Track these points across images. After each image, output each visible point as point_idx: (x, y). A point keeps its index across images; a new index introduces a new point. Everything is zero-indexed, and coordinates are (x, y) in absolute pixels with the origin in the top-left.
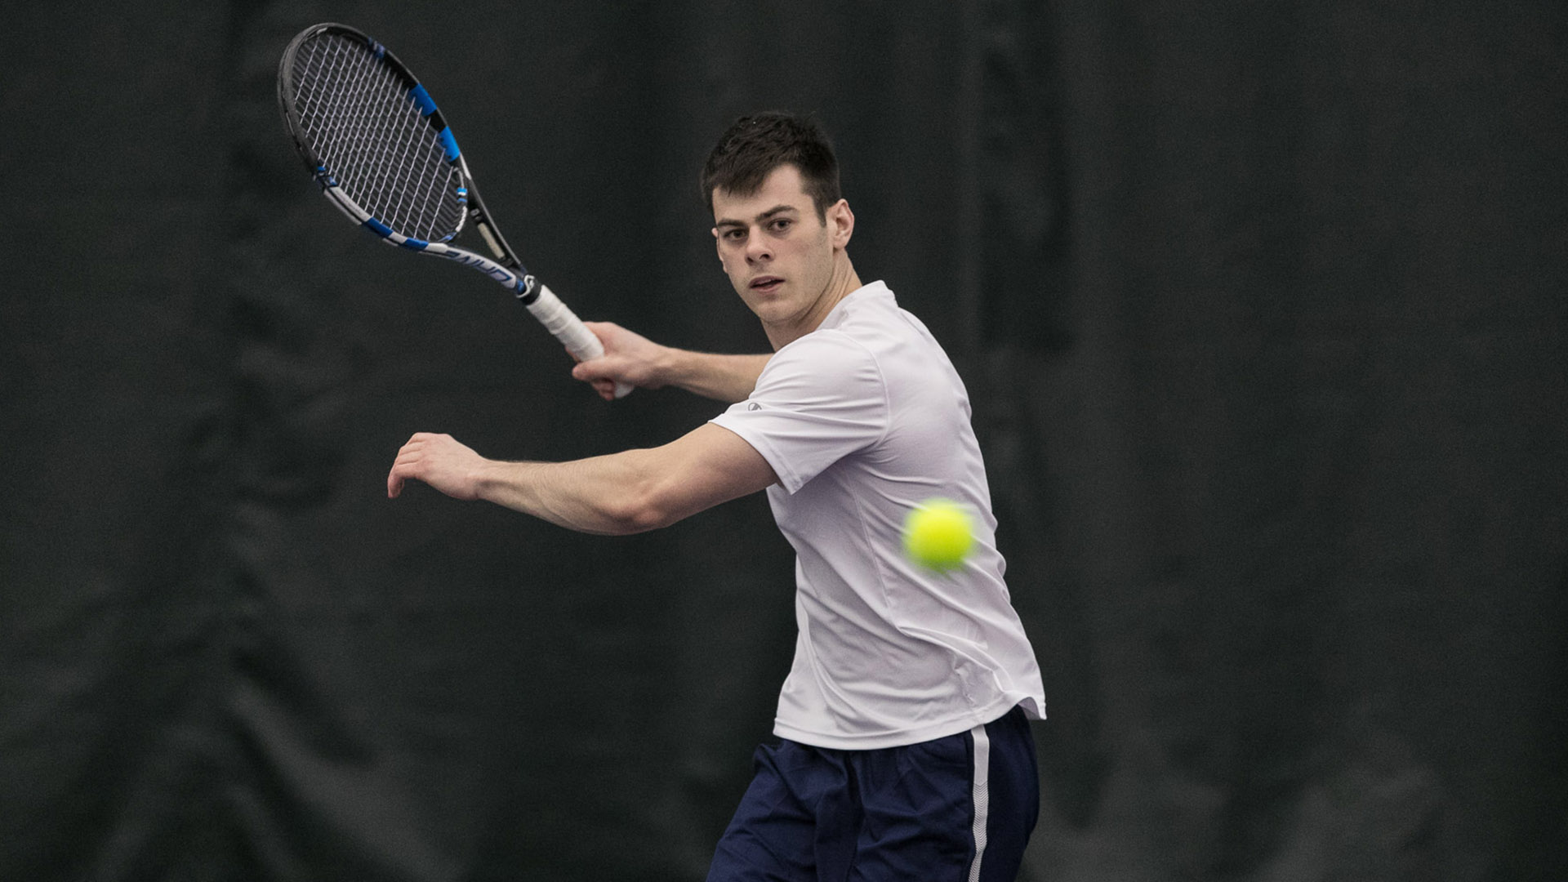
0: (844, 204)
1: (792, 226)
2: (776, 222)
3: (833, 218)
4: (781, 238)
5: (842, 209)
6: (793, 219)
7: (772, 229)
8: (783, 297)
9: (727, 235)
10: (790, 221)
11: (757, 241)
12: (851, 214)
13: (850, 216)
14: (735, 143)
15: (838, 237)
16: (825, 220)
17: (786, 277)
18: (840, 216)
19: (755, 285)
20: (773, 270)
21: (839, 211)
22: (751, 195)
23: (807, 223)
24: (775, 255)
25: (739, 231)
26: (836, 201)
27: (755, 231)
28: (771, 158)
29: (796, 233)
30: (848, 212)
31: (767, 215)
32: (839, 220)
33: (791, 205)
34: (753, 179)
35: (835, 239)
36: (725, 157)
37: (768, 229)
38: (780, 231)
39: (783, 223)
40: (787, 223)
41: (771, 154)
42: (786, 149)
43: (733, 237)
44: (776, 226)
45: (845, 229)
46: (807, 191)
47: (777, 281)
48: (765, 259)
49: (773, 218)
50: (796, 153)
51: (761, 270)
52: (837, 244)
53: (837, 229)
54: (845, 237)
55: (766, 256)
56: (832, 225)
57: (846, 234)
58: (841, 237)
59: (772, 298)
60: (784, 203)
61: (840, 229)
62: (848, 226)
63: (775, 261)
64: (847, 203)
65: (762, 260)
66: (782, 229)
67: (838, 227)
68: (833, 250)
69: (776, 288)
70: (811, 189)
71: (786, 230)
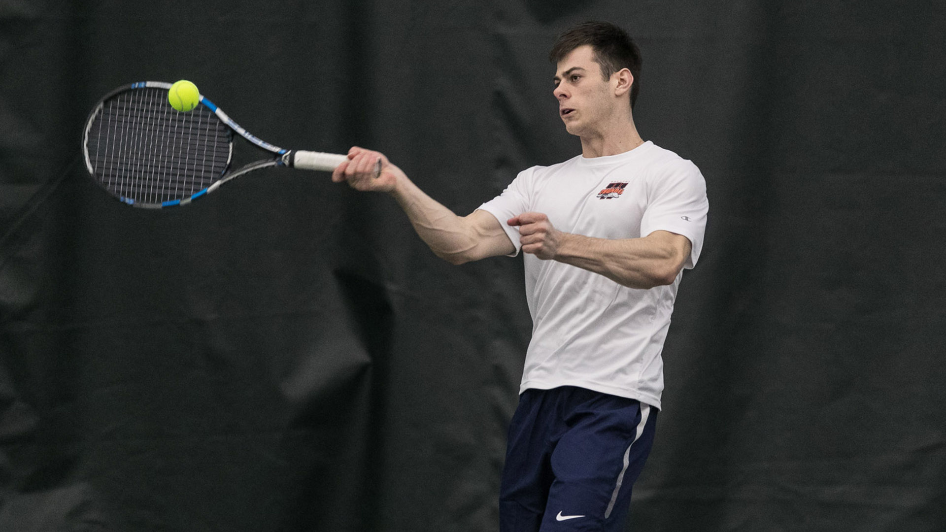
0: (625, 70)
1: (582, 79)
2: (573, 77)
3: (617, 77)
4: (576, 86)
5: (625, 73)
6: (581, 74)
7: (572, 81)
8: (575, 120)
10: (580, 77)
11: (561, 87)
12: (632, 76)
13: (630, 78)
15: (618, 89)
16: (609, 78)
17: (576, 108)
18: (622, 77)
20: (569, 104)
21: (622, 74)
23: (593, 77)
24: (571, 96)
26: (621, 69)
27: (562, 82)
29: (584, 83)
30: (629, 76)
31: (568, 72)
33: (582, 67)
35: (615, 89)
37: (570, 80)
39: (576, 77)
40: (578, 78)
42: (587, 36)
44: (574, 79)
45: (624, 85)
46: (596, 60)
47: (571, 110)
48: (565, 98)
49: (572, 73)
51: (563, 104)
52: (617, 92)
53: (617, 84)
54: (625, 89)
55: (565, 96)
56: (614, 80)
57: (626, 87)
58: (622, 88)
59: (570, 119)
60: (577, 66)
61: (620, 84)
62: (627, 84)
63: (571, 99)
64: (629, 71)
65: (560, 98)
66: (576, 80)
67: (619, 83)
68: (615, 96)
69: (571, 114)
70: (599, 60)
71: (578, 81)
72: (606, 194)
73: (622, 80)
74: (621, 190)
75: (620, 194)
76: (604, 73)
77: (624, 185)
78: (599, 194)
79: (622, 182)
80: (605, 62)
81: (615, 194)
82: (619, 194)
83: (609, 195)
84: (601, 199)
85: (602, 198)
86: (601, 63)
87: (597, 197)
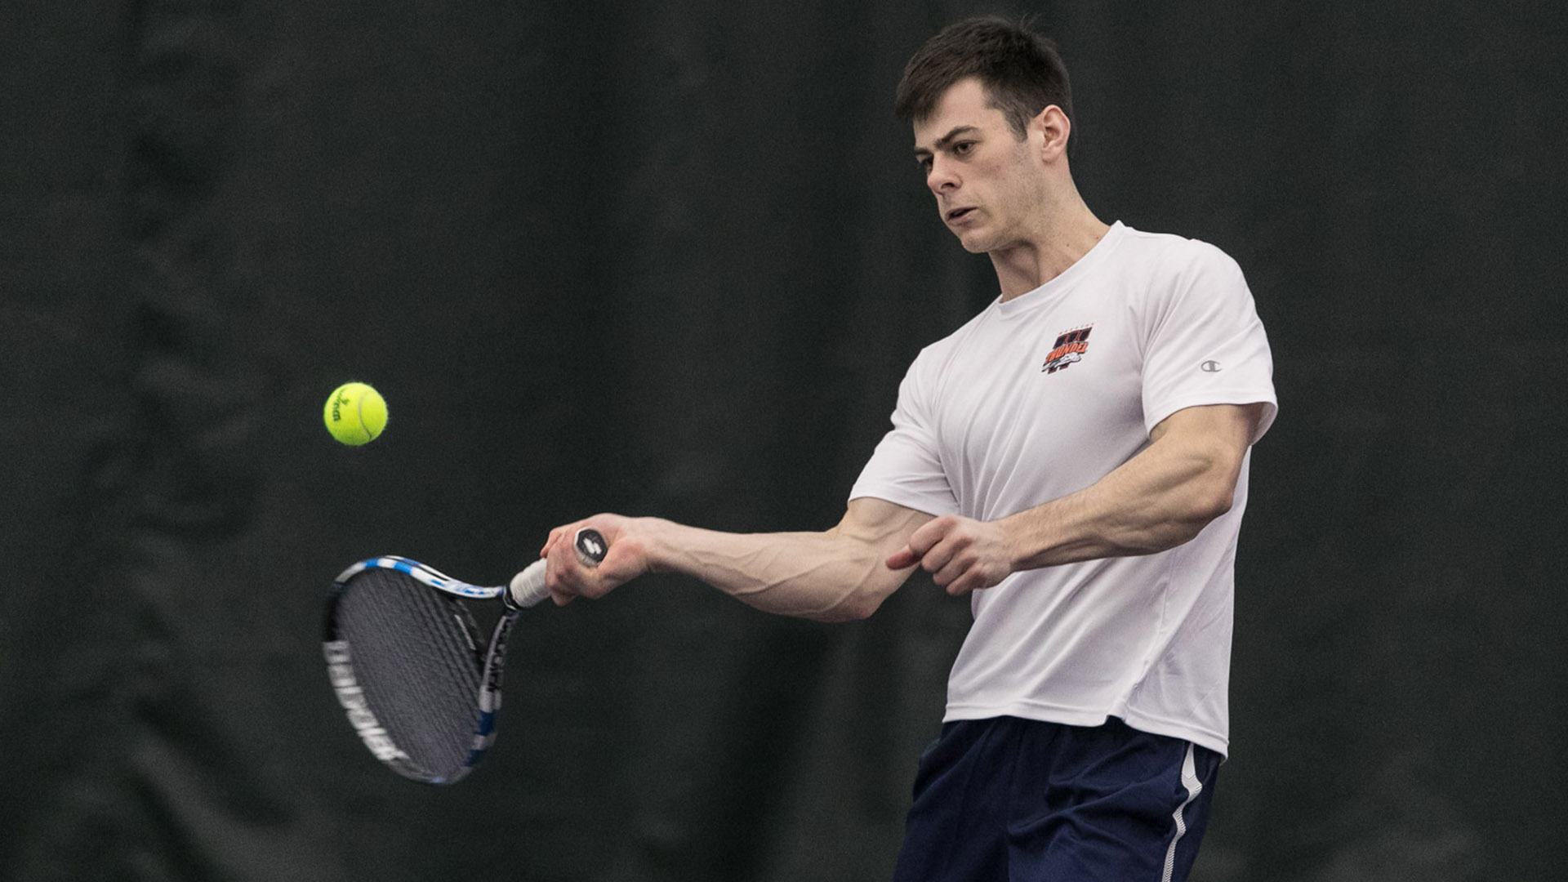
0: (1051, 110)
1: (977, 147)
2: (958, 145)
3: (1039, 127)
4: (966, 162)
5: (1053, 116)
6: (975, 139)
7: (957, 154)
8: (978, 226)
10: (973, 143)
11: (941, 169)
12: (1066, 120)
13: (1065, 122)
15: (1046, 149)
16: (1025, 132)
17: (977, 204)
18: (1049, 125)
19: (955, 216)
20: (960, 200)
21: (1047, 119)
23: (998, 139)
24: (962, 182)
26: (1042, 109)
27: (938, 156)
29: (981, 153)
30: (1061, 119)
31: (947, 139)
33: (972, 125)
35: (1042, 152)
37: (953, 154)
38: (964, 155)
39: (964, 146)
40: (970, 145)
44: (960, 150)
45: (1056, 139)
46: (993, 105)
47: (966, 210)
48: (952, 189)
49: (954, 141)
50: (974, 63)
51: (952, 199)
52: (1048, 154)
53: (1044, 139)
54: (1058, 148)
55: (950, 185)
56: (1036, 135)
57: (1059, 144)
58: (1050, 148)
59: (967, 225)
60: (962, 123)
61: (1048, 139)
62: (1062, 134)
63: (963, 188)
64: (1059, 109)
65: (945, 190)
66: (967, 151)
67: (1046, 136)
68: (1042, 163)
69: (968, 216)
70: (999, 102)
71: (969, 152)
72: (1057, 360)
73: (1049, 129)
74: (1082, 343)
75: (1083, 353)
76: (1014, 126)
77: (1085, 334)
78: (1044, 365)
79: (1080, 329)
80: (1011, 103)
81: (1073, 356)
82: (1079, 353)
83: (1063, 361)
84: (1049, 373)
85: (1052, 370)
86: (1004, 109)
87: (1043, 371)
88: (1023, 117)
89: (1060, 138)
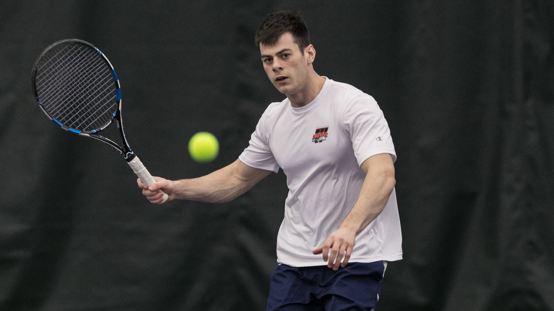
0: (311, 46)
1: (290, 56)
2: (284, 55)
3: (307, 51)
4: (286, 61)
5: (311, 48)
6: (290, 53)
7: (282, 58)
8: (288, 84)
9: (265, 61)
10: (289, 54)
11: (277, 63)
12: (315, 50)
13: (314, 51)
14: (267, 25)
16: (303, 53)
17: (289, 76)
18: (310, 51)
19: (278, 80)
20: (283, 74)
21: (309, 49)
22: (274, 45)
23: (296, 54)
24: (284, 68)
25: (270, 59)
26: (308, 45)
27: (276, 59)
28: (281, 30)
29: (292, 58)
30: (313, 50)
31: (280, 53)
32: (310, 53)
33: (289, 48)
34: (274, 39)
35: (308, 60)
36: (263, 31)
37: (281, 58)
38: (286, 58)
39: (286, 55)
40: (288, 55)
41: (280, 29)
42: (286, 26)
43: (268, 61)
44: (284, 57)
45: (312, 56)
46: (295, 42)
47: (284, 78)
48: (281, 70)
49: (283, 53)
50: (291, 27)
51: (279, 74)
52: (309, 62)
53: (309, 56)
55: (281, 68)
56: (307, 55)
57: (312, 58)
58: (311, 59)
59: (284, 84)
60: (287, 48)
63: (284, 70)
64: (313, 46)
65: (279, 70)
66: (286, 57)
68: (308, 65)
69: (286, 80)
70: (297, 41)
71: (288, 58)
76: (301, 50)
80: (300, 42)
86: (298, 44)
88: (303, 47)
89: (313, 56)
